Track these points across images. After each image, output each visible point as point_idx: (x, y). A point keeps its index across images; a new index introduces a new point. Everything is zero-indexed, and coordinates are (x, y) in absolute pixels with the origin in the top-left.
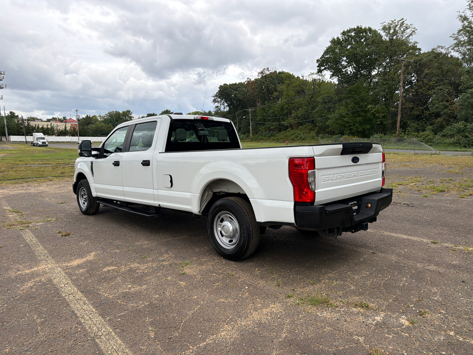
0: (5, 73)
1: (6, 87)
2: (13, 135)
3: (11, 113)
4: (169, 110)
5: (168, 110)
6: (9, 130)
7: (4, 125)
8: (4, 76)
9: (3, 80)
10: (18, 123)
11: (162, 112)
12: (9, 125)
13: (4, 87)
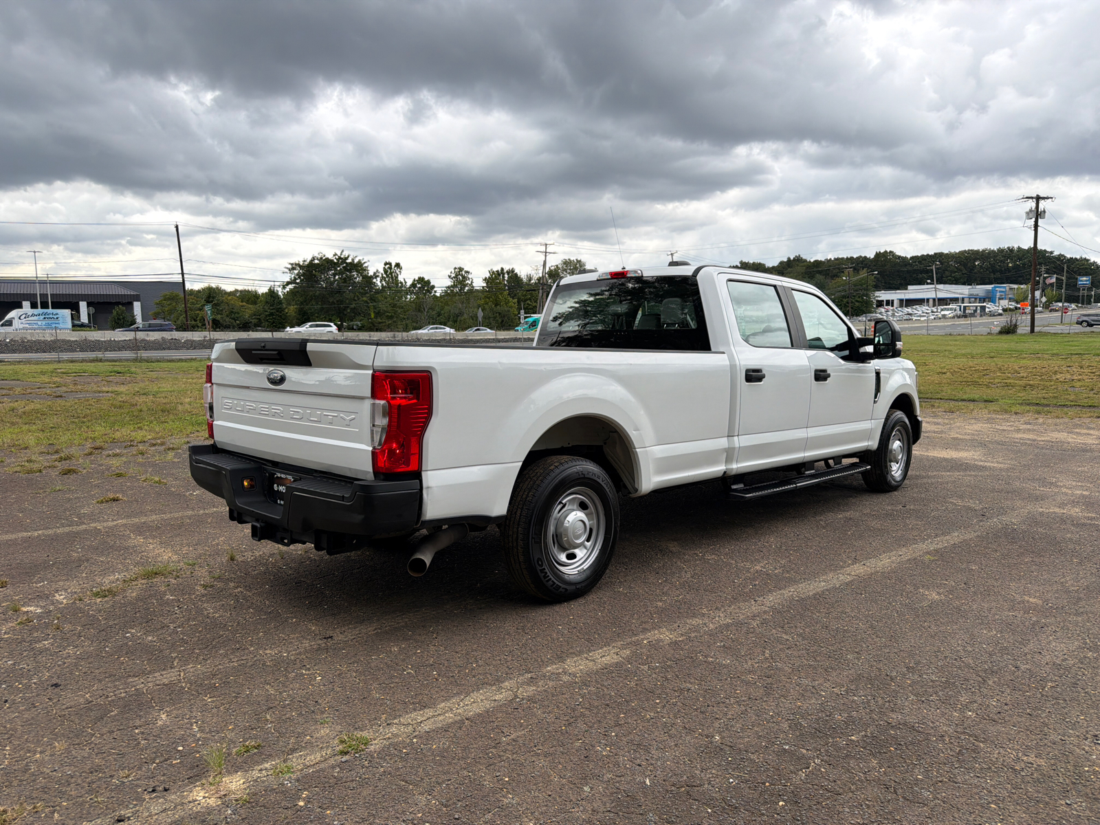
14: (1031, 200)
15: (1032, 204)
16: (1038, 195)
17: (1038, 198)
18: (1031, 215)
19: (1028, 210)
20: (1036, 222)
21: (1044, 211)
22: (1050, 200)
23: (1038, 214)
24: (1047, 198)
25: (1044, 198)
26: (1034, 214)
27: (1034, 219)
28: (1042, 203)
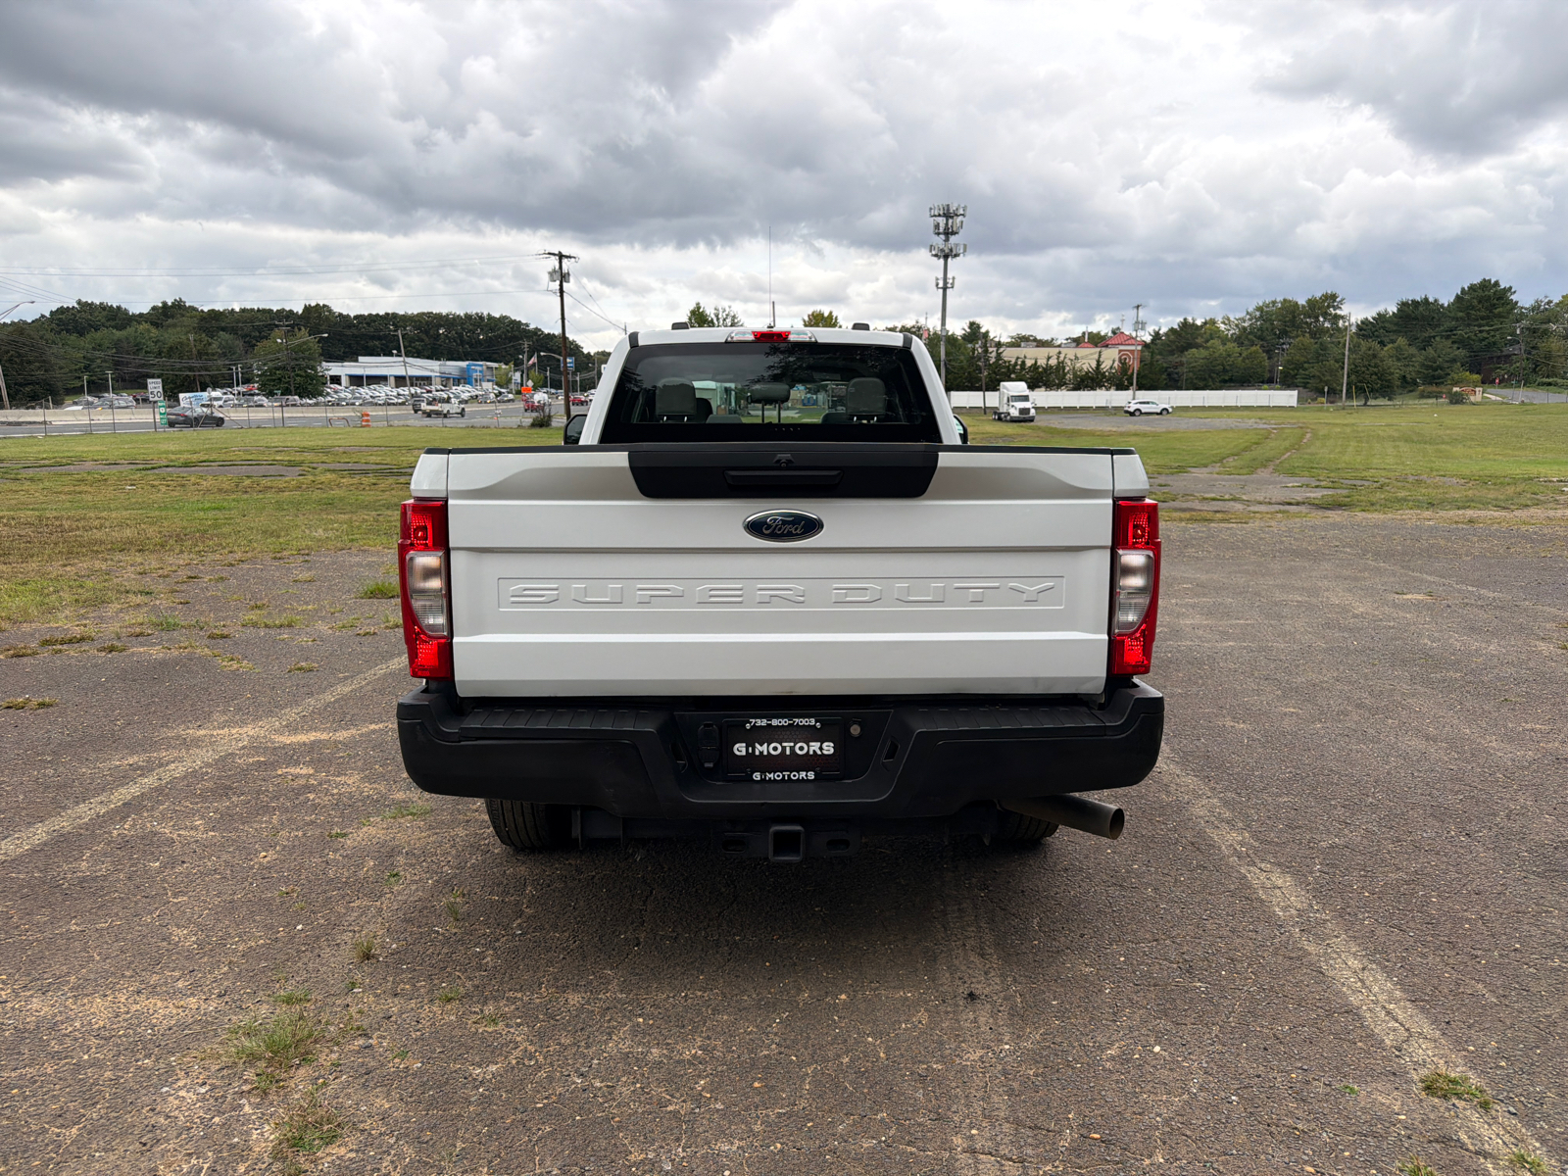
0: (967, 214)
1: (965, 251)
2: (957, 390)
3: (972, 324)
4: (1492, 282)
5: (1490, 281)
6: (949, 377)
7: (940, 361)
8: (964, 219)
9: (961, 232)
10: (974, 353)
11: (1463, 289)
12: (950, 361)
13: (962, 251)
14: (553, 257)
15: (554, 262)
16: (560, 252)
17: (561, 256)
18: (555, 277)
19: (550, 270)
20: (561, 286)
21: (568, 274)
22: (573, 260)
23: (564, 277)
24: (570, 257)
25: (567, 257)
26: (558, 276)
27: (558, 282)
28: (565, 261)
